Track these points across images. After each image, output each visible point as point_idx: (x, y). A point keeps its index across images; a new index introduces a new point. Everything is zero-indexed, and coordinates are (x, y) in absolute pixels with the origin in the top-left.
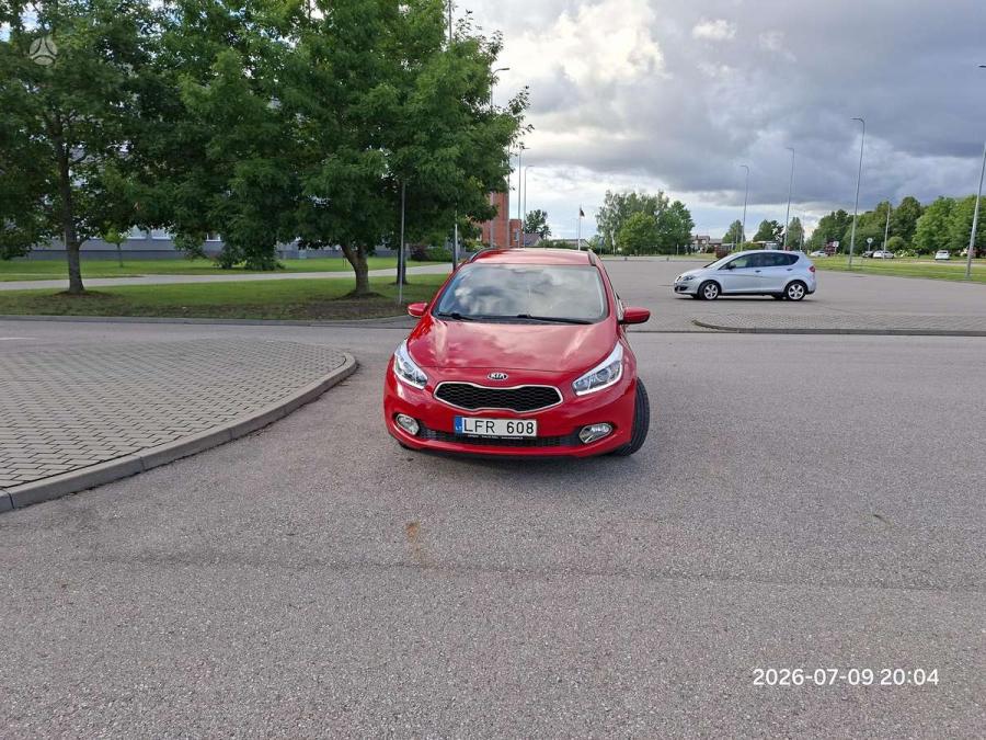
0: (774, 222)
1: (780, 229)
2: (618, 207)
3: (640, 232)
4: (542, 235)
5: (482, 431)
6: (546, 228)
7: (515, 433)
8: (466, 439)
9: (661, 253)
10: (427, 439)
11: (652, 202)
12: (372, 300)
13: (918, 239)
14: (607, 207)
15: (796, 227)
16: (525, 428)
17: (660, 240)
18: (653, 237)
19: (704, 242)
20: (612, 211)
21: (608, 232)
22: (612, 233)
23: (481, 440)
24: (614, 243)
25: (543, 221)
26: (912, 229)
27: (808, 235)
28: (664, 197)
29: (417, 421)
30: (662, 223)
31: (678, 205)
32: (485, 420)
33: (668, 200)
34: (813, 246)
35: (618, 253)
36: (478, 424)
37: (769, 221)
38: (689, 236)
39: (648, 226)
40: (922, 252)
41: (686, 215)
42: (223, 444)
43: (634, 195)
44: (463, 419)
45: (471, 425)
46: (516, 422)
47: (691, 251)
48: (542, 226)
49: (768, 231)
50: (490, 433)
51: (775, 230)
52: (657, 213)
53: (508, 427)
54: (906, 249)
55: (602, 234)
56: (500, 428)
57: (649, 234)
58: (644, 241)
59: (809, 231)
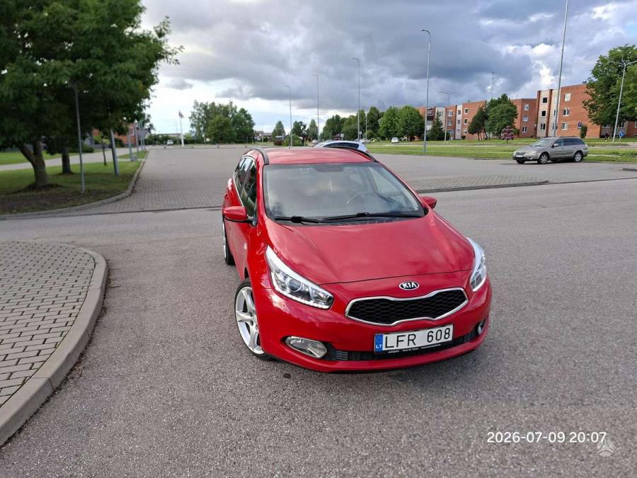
0: (301, 122)
1: (305, 126)
2: (203, 111)
3: (221, 128)
4: (149, 130)
5: (403, 346)
6: (151, 126)
7: (435, 342)
8: (386, 356)
9: (236, 142)
10: (337, 361)
11: (226, 108)
12: (54, 191)
13: (381, 131)
14: (196, 111)
15: (313, 125)
16: (443, 334)
17: (235, 134)
18: (231, 132)
19: (260, 135)
20: (200, 114)
21: (198, 128)
22: (202, 129)
23: (402, 354)
24: (203, 136)
25: (148, 121)
26: (377, 126)
27: (321, 131)
28: (233, 106)
29: (325, 343)
30: (234, 123)
31: (243, 111)
32: (407, 334)
33: (236, 107)
34: (324, 137)
35: (207, 143)
36: (400, 339)
37: (298, 121)
38: (252, 131)
39: (226, 124)
40: (383, 139)
41: (249, 117)
42: (47, 401)
43: (213, 104)
44: (384, 336)
45: (391, 342)
46: (435, 330)
47: (255, 141)
48: (148, 124)
49: (298, 128)
50: (412, 345)
51: (302, 127)
52: (230, 116)
53: (428, 336)
54: (375, 138)
55: (194, 130)
56: (421, 339)
57: (228, 130)
58: (225, 134)
59: (321, 127)
